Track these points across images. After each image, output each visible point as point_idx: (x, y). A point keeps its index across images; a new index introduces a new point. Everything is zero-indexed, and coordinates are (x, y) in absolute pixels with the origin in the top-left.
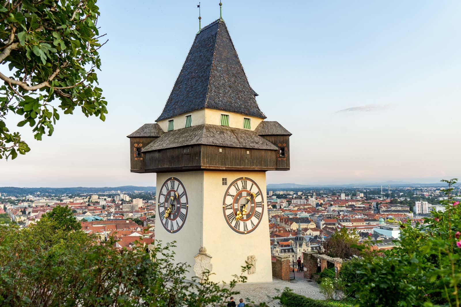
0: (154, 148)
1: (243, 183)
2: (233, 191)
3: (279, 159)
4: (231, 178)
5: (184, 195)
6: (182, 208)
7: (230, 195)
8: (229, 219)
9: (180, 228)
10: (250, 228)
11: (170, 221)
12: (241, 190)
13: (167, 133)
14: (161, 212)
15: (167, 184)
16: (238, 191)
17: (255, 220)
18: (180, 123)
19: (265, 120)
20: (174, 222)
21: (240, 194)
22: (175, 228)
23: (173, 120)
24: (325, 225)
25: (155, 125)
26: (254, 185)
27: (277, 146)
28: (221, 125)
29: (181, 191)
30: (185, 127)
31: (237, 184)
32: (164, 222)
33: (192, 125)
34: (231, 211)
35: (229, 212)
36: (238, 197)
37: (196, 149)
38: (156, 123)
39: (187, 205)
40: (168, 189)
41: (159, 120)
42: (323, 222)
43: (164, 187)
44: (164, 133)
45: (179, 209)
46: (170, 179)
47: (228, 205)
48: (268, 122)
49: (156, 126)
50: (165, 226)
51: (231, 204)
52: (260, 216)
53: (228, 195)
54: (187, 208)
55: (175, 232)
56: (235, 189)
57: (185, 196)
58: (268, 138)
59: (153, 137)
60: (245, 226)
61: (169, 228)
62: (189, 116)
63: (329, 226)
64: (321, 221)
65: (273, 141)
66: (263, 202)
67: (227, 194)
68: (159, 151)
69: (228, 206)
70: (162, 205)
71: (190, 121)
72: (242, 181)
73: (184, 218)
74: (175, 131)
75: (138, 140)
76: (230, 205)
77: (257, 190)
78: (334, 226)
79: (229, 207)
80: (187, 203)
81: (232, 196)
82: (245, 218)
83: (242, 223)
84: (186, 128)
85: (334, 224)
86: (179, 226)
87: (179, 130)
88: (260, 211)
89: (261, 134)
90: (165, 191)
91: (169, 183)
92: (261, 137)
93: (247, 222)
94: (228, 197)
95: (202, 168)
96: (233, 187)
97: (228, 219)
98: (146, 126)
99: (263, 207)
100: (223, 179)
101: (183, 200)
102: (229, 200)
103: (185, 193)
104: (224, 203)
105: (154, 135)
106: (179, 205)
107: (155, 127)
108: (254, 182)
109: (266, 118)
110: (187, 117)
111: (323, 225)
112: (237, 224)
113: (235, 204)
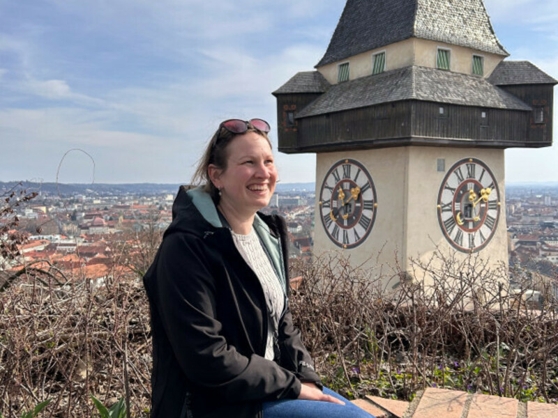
0: (317, 112)
1: (468, 168)
2: (453, 182)
3: (532, 127)
4: (451, 159)
5: (369, 187)
6: (365, 208)
7: (449, 188)
8: (447, 228)
9: (360, 241)
10: (478, 243)
11: (341, 230)
12: (465, 179)
13: (336, 85)
14: (324, 214)
15: (336, 170)
16: (461, 181)
17: (485, 230)
18: (361, 67)
19: (506, 60)
20: (350, 232)
21: (463, 187)
22: (352, 240)
23: (348, 64)
24: (519, 245)
25: (314, 73)
26: (486, 172)
27: (531, 105)
28: (437, 67)
29: (362, 181)
30: (371, 73)
31: (459, 169)
32: (331, 231)
33: (385, 69)
34: (450, 214)
35: (446, 216)
36: (461, 192)
37: (403, 108)
38: (315, 70)
39: (376, 204)
40: (337, 179)
41: (321, 64)
42: (516, 240)
43: (331, 176)
44: (331, 86)
45: (358, 210)
46: (342, 162)
47: (446, 203)
48: (510, 63)
49: (317, 76)
50: (333, 238)
51: (450, 204)
52: (493, 225)
53: (446, 188)
54: (375, 210)
55: (350, 247)
56: (457, 178)
57: (370, 190)
58: (514, 90)
59: (313, 93)
60: (472, 240)
61: (341, 240)
62: (379, 55)
63: (526, 247)
64: (513, 238)
65: (523, 95)
66: (499, 201)
67: (444, 186)
68: (328, 115)
69: (445, 206)
70: (327, 204)
71: (383, 62)
72: (467, 165)
73: (369, 225)
74: (353, 81)
75: (289, 98)
76: (448, 205)
77: (491, 181)
78: (534, 247)
79: (447, 208)
80: (375, 200)
81: (451, 189)
82: (471, 226)
83: (465, 235)
84: (373, 75)
85: (534, 243)
86: (359, 238)
87: (360, 79)
88: (495, 217)
89: (501, 84)
90: (332, 182)
91: (340, 169)
92: (500, 90)
93: (473, 233)
94: (445, 191)
95: (412, 140)
96: (453, 174)
97: (445, 227)
98: (300, 76)
99: (498, 208)
100: (439, 160)
101: (368, 196)
102: (448, 197)
103: (371, 184)
104: (439, 202)
105: (315, 91)
106: (358, 205)
107: (315, 76)
108: (486, 168)
109: (508, 55)
110: (376, 56)
111: (516, 243)
112: (459, 236)
113: (456, 204)
